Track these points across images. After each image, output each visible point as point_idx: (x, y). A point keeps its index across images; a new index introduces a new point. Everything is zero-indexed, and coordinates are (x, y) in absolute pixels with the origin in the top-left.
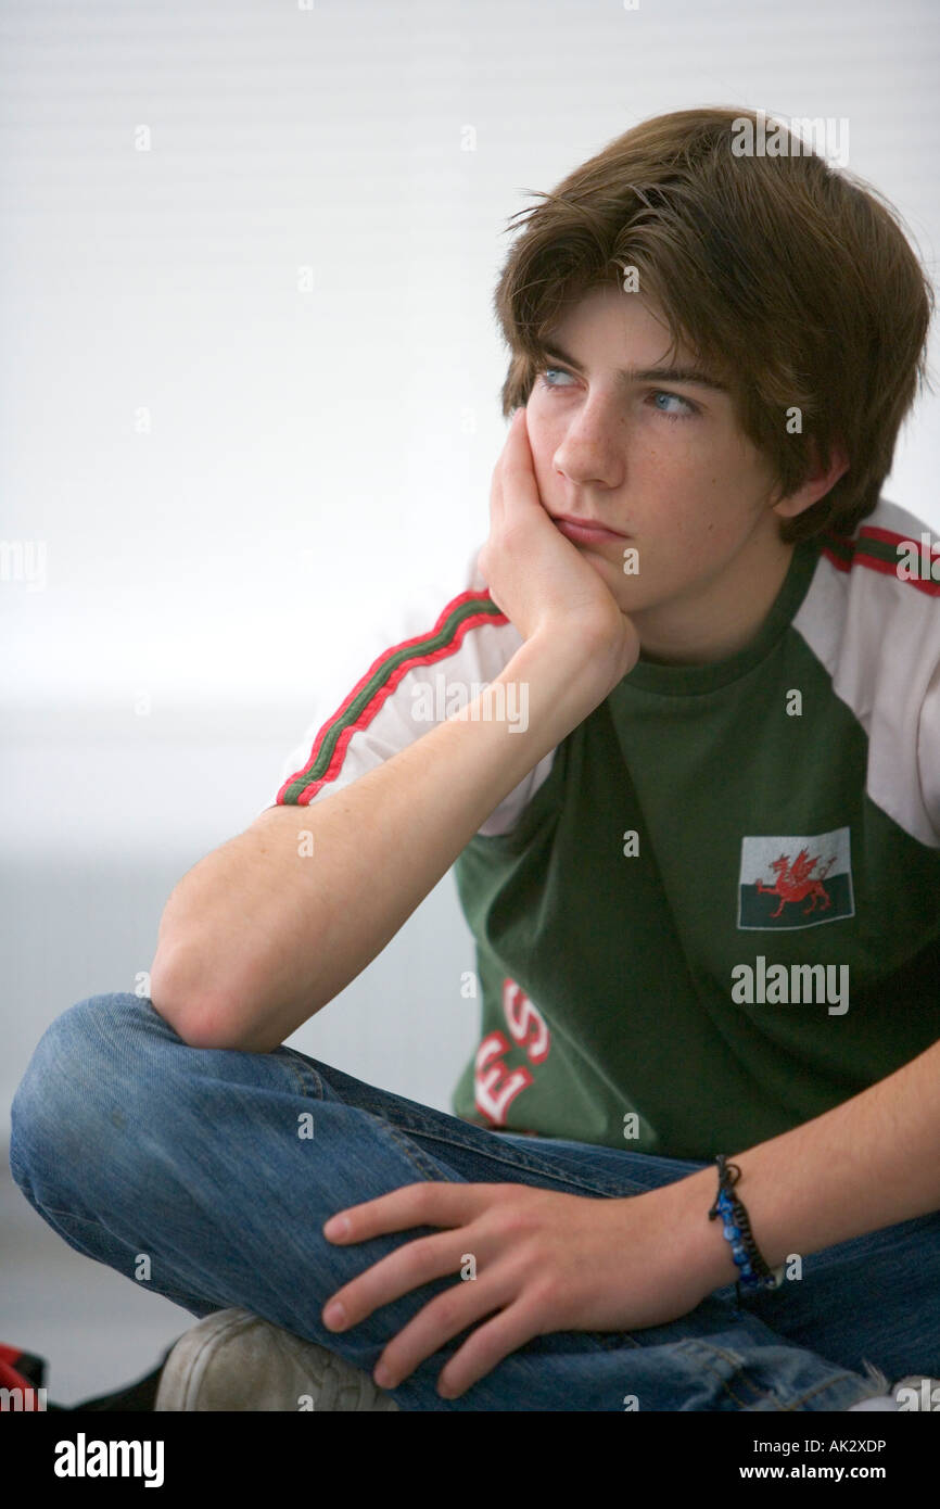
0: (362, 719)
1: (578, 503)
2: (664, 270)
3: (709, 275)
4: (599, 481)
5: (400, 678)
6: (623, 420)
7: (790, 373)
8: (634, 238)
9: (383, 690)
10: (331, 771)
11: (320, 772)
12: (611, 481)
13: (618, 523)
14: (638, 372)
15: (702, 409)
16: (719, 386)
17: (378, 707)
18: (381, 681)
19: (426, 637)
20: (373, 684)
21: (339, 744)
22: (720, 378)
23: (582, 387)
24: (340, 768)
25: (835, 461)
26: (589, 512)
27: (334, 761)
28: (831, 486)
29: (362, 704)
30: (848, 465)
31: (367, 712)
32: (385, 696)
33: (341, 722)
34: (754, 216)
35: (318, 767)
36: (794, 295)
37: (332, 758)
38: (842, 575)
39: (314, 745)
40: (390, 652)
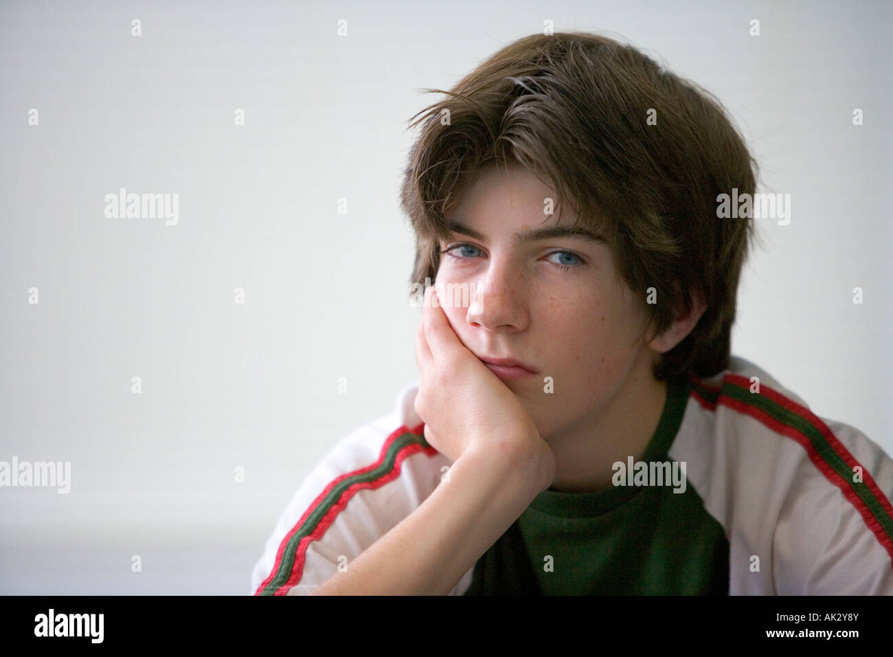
0: (316, 531)
1: (493, 346)
2: (546, 143)
3: (582, 141)
4: (510, 326)
5: (350, 496)
6: (522, 276)
7: (656, 219)
8: (516, 118)
9: (335, 507)
10: (294, 577)
11: (284, 577)
12: (519, 324)
13: (529, 359)
14: (531, 232)
15: (587, 260)
16: (599, 238)
17: (331, 521)
18: (333, 499)
19: (371, 468)
20: (327, 501)
21: (299, 552)
22: (599, 232)
23: (485, 254)
24: (302, 574)
25: (695, 301)
26: (504, 352)
27: (296, 566)
28: (693, 325)
29: (317, 518)
30: (705, 307)
31: (321, 525)
32: (337, 512)
33: (300, 533)
34: (610, 98)
35: (282, 573)
36: (651, 159)
37: (293, 565)
38: (708, 413)
39: (278, 554)
40: (343, 478)
